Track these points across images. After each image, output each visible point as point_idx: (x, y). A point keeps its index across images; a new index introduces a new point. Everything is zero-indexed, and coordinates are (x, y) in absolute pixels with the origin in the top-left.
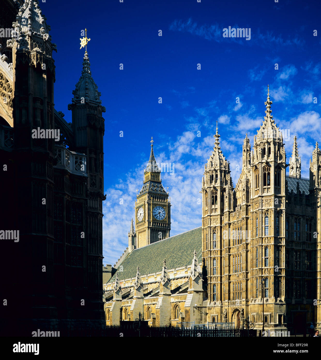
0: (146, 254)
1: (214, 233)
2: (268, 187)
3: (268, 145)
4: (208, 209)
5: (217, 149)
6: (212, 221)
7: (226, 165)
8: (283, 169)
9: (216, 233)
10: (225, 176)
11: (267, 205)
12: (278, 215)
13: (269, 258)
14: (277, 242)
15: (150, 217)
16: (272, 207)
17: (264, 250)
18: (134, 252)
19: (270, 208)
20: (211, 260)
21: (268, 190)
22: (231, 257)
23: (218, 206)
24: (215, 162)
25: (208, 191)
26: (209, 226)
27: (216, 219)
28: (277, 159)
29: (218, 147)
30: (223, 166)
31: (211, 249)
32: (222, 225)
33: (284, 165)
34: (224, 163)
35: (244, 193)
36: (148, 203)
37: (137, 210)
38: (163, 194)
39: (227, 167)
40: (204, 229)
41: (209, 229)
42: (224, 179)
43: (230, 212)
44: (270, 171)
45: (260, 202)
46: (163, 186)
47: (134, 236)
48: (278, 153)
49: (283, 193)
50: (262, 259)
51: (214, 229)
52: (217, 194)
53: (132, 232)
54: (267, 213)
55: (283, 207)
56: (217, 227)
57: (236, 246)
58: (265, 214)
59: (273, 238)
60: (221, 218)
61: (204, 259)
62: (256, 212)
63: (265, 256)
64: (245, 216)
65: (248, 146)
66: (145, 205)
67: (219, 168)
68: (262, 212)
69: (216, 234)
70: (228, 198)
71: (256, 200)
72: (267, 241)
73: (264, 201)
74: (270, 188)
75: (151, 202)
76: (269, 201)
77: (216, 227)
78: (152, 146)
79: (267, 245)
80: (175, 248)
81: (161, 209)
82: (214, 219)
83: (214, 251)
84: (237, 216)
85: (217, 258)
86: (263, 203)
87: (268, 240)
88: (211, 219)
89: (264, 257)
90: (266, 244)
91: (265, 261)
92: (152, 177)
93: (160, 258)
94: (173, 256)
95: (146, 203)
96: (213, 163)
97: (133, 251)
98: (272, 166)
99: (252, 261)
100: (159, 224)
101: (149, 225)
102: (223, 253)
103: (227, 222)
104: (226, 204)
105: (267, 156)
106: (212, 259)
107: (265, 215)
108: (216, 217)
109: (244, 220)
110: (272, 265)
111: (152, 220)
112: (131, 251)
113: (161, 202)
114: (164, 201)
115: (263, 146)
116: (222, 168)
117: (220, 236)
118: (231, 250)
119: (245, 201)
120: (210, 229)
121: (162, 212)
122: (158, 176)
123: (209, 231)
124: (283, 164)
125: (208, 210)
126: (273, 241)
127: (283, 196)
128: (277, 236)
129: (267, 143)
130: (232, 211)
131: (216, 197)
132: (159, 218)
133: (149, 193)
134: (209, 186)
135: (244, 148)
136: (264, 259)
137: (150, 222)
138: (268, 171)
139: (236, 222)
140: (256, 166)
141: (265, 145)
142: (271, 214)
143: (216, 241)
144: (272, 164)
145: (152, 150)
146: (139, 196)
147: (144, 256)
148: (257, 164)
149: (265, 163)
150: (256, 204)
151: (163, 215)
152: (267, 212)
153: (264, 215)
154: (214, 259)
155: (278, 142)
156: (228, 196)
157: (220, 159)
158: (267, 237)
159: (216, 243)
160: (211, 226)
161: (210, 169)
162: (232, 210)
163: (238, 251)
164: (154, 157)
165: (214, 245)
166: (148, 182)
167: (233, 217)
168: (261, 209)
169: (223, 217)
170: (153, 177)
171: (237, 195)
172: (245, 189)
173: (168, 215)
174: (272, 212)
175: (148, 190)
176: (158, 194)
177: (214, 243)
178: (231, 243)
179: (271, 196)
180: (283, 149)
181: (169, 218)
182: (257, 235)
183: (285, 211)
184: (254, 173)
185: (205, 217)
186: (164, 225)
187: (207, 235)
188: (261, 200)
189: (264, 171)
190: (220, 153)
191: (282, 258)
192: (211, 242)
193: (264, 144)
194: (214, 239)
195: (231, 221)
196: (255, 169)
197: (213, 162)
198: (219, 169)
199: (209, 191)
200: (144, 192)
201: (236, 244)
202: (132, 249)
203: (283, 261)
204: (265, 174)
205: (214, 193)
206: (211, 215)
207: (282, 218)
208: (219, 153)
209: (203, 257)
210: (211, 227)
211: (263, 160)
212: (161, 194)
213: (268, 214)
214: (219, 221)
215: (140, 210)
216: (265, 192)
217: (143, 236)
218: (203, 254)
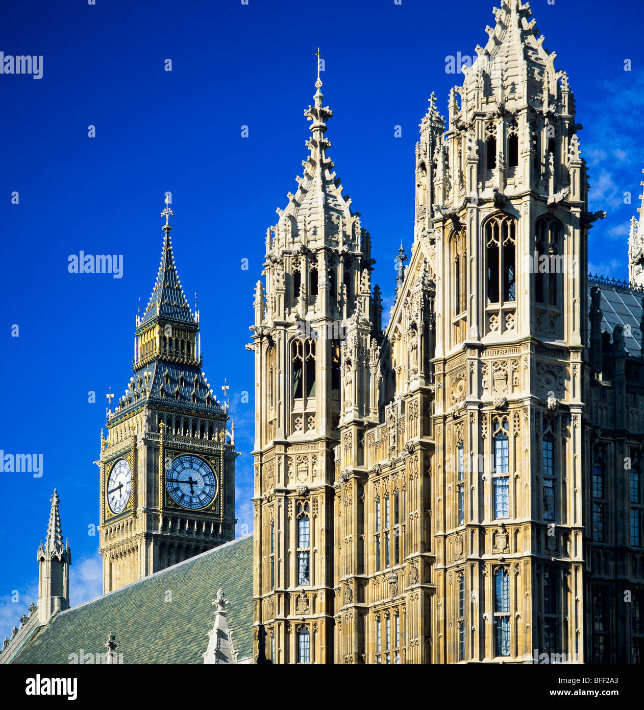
0: (95, 628)
1: (302, 518)
2: (503, 307)
3: (504, 125)
4: (277, 417)
5: (318, 165)
6: (294, 464)
7: (353, 231)
8: (571, 228)
9: (310, 516)
10: (348, 280)
11: (500, 385)
12: (549, 428)
13: (512, 620)
14: (547, 548)
15: (156, 497)
16: (524, 392)
17: (488, 581)
18: (56, 624)
19: (516, 398)
20: (287, 633)
21: (505, 322)
22: (370, 618)
23: (318, 402)
24: (308, 219)
25: (276, 339)
26: (281, 486)
27: (309, 457)
28: (547, 188)
29: (321, 161)
30: (340, 237)
31: (287, 584)
32: (336, 483)
33: (576, 212)
34: (344, 225)
35: (414, 340)
36: (146, 441)
37: (108, 468)
38: (206, 412)
39: (359, 241)
40: (261, 500)
41: (280, 501)
42: (345, 292)
43: (362, 428)
44: (513, 236)
45: (472, 373)
46: (206, 380)
47: (60, 558)
48: (551, 160)
49: (572, 337)
50: (482, 621)
51: (303, 500)
52: (314, 353)
53: (55, 542)
54: (500, 420)
55: (573, 397)
56: (314, 490)
57: (386, 571)
58: (494, 424)
59: (526, 529)
60: (330, 456)
61: (262, 627)
62: (455, 418)
63: (496, 608)
64: (417, 439)
65: (438, 146)
66: (136, 450)
67: (321, 244)
68: (480, 413)
69: (311, 520)
70: (353, 367)
71: (455, 363)
72: (501, 541)
73: (489, 369)
74: (513, 311)
75: (161, 440)
76: (509, 368)
77: (308, 491)
78: (168, 229)
79: (503, 560)
80: (197, 601)
81: (197, 467)
82: (302, 459)
83: (302, 596)
84: (392, 440)
85: (315, 625)
86: (485, 378)
87: (507, 537)
88: (287, 458)
89: (488, 614)
90: (500, 556)
91: (497, 632)
92: (165, 346)
93: (141, 640)
94: (189, 631)
95: (140, 444)
96: (300, 226)
97: (54, 620)
98: (522, 213)
99: (442, 634)
100: (191, 524)
101: (149, 527)
102: (338, 601)
103: (351, 468)
104: (348, 392)
105: (501, 170)
106: (292, 629)
107: (494, 428)
108: (309, 450)
109: (413, 457)
110: (526, 647)
111: (164, 508)
112: (49, 617)
113: (196, 441)
114: (210, 438)
115: (487, 129)
116: (337, 243)
117: (324, 532)
118: (369, 590)
119: (419, 374)
120: (286, 498)
121: (204, 476)
122: (189, 343)
123: (282, 510)
124: (573, 209)
125: (275, 419)
126: (529, 542)
127: (573, 348)
128: (545, 522)
129: (501, 119)
130: (372, 421)
131: (311, 364)
132: (191, 501)
133: (153, 404)
134: (281, 319)
135: (422, 157)
136: (489, 623)
137: (157, 517)
138: (505, 236)
139: (385, 466)
140: (455, 218)
141: (495, 128)
142: (517, 424)
143: (308, 552)
144: (523, 208)
145: (168, 245)
146: (116, 419)
147: (90, 636)
148: (461, 209)
149: (492, 204)
150: (458, 380)
151: (207, 490)
152: (500, 415)
153: (489, 426)
154: (301, 629)
155: (550, 115)
156: (353, 359)
157: (327, 208)
158: (503, 526)
159: (308, 559)
160: (289, 487)
161: (287, 249)
162: (373, 417)
163: (396, 592)
164: (173, 270)
165: (302, 569)
166: (150, 363)
167: (377, 445)
168: (474, 403)
169: (336, 449)
170: (171, 345)
171: (395, 356)
172: (419, 322)
173: (225, 491)
174: (522, 416)
175: (148, 394)
176: (189, 410)
177: (303, 559)
178: (370, 557)
179: (520, 343)
180: (573, 145)
181: (229, 500)
182: (461, 516)
183: (580, 411)
184: (447, 250)
185: (265, 448)
186: (208, 526)
187: (273, 526)
188: (476, 363)
189: (489, 238)
190: (329, 182)
191: (569, 620)
192: (287, 555)
193: (491, 124)
194: (301, 544)
195: (369, 466)
196: (452, 232)
197: (300, 219)
198: (325, 248)
199: (279, 340)
200: (135, 401)
201: (387, 563)
202: (52, 611)
203: (577, 633)
204: (492, 251)
205: (301, 346)
206: (290, 440)
207: (570, 442)
208: (325, 183)
209: (257, 623)
210: (288, 492)
211: (483, 188)
212: (197, 411)
213: (505, 422)
214: (321, 465)
215: (118, 472)
216: (493, 329)
217: (127, 570)
218: (258, 606)
